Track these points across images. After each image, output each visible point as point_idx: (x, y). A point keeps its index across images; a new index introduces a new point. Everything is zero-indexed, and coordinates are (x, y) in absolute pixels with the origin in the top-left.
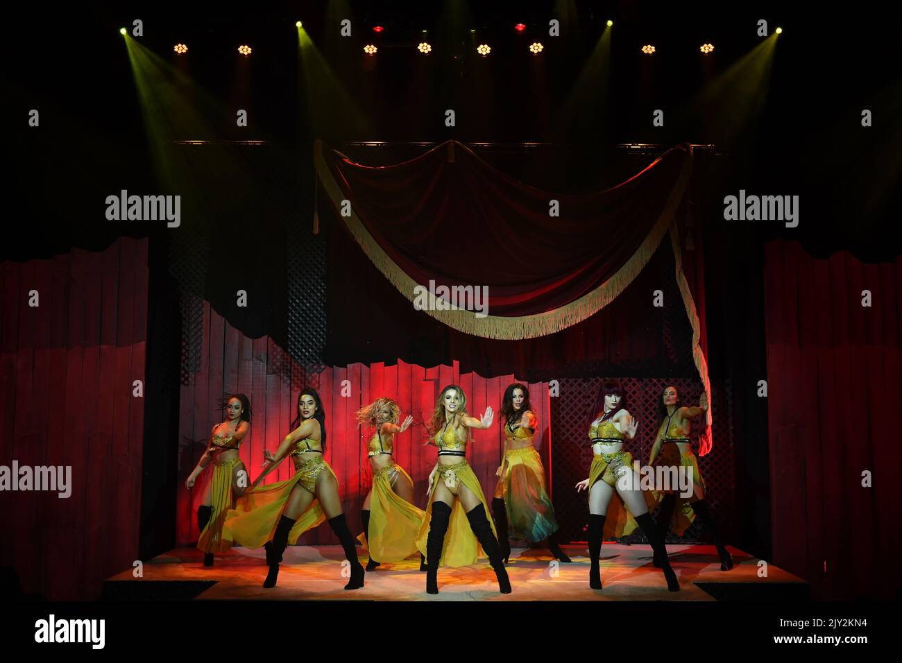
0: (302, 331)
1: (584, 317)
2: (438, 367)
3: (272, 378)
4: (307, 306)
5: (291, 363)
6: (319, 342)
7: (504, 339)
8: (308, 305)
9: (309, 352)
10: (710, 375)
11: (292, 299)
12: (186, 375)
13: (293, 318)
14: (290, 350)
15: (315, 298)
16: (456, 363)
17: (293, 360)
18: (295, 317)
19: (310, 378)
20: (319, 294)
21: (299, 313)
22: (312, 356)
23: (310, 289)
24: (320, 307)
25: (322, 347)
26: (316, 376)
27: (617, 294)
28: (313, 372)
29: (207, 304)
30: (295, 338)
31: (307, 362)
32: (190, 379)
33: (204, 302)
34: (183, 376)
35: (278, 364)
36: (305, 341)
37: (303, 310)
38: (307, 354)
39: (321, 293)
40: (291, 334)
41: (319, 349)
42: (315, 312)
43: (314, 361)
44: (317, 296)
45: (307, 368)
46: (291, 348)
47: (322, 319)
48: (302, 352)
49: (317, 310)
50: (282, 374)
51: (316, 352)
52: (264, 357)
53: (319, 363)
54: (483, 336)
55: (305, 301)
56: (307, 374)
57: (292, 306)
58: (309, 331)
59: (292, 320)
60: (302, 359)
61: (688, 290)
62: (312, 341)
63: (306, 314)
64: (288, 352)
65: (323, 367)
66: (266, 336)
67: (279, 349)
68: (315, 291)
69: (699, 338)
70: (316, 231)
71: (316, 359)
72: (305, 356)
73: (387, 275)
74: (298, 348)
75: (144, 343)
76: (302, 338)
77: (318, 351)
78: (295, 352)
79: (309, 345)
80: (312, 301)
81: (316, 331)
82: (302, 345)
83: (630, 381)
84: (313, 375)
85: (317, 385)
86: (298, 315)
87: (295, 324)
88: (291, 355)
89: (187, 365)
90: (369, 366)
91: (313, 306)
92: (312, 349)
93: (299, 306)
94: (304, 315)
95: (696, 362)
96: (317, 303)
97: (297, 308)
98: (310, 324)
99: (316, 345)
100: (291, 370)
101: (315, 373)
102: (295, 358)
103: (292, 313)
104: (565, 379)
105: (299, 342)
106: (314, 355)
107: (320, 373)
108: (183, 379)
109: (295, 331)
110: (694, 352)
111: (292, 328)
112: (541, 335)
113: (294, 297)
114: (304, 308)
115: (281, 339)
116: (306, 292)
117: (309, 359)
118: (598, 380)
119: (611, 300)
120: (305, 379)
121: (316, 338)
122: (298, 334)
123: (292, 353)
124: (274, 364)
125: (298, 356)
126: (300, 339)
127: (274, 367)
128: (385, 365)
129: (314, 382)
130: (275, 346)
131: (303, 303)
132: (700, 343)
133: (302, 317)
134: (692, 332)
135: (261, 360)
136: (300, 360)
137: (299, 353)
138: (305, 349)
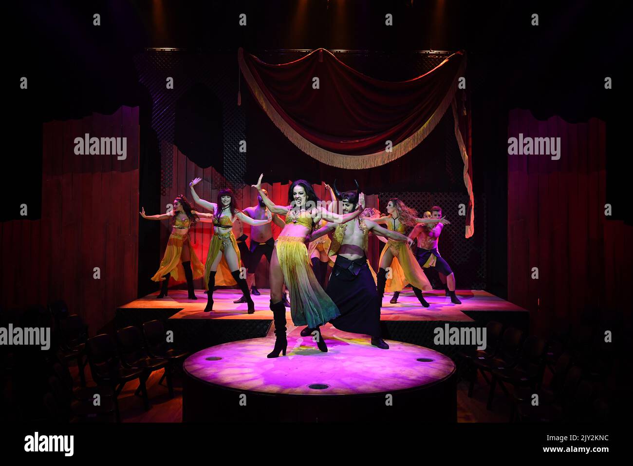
0: (232, 164)
1: (399, 156)
3: (214, 191)
4: (234, 149)
5: (226, 183)
6: (242, 170)
7: (352, 169)
9: (236, 176)
10: (474, 190)
12: (164, 190)
13: (226, 155)
14: (225, 175)
17: (227, 181)
18: (228, 155)
19: (237, 192)
21: (230, 153)
22: (238, 178)
23: (236, 138)
25: (244, 173)
27: (419, 142)
28: (239, 188)
29: (175, 148)
30: (228, 168)
31: (235, 182)
32: (166, 192)
33: (174, 146)
34: (162, 190)
35: (218, 183)
36: (234, 170)
37: (232, 151)
40: (226, 166)
41: (242, 174)
45: (235, 186)
46: (225, 174)
48: (232, 176)
51: (240, 176)
52: (210, 181)
53: (242, 183)
54: (339, 167)
55: (234, 146)
56: (235, 190)
57: (226, 149)
58: (236, 164)
59: (226, 157)
60: (232, 180)
62: (238, 170)
63: (234, 153)
64: (223, 176)
65: (244, 185)
66: (211, 167)
67: (219, 174)
68: (240, 139)
69: (467, 168)
70: (239, 104)
71: (240, 181)
72: (234, 178)
73: (282, 131)
74: (230, 174)
75: (137, 170)
76: (232, 168)
77: (242, 176)
78: (228, 176)
79: (236, 172)
80: (238, 146)
81: (240, 164)
82: (232, 172)
83: (426, 194)
84: (239, 190)
85: (241, 196)
87: (228, 159)
88: (226, 178)
89: (164, 183)
90: (272, 185)
92: (238, 174)
93: (230, 149)
95: (465, 183)
98: (236, 159)
99: (240, 172)
103: (226, 153)
104: (388, 193)
105: (230, 170)
106: (239, 177)
107: (243, 188)
108: (162, 192)
109: (228, 163)
110: (464, 177)
111: (226, 162)
112: (374, 167)
113: (227, 144)
115: (220, 169)
116: (234, 141)
117: (236, 180)
119: (416, 145)
121: (240, 168)
122: (230, 166)
124: (216, 183)
125: (230, 178)
127: (216, 185)
128: (281, 184)
129: (239, 194)
130: (216, 173)
131: (232, 147)
132: (468, 172)
133: (232, 155)
134: (463, 164)
135: (208, 181)
136: (231, 181)
137: (230, 177)
138: (234, 174)
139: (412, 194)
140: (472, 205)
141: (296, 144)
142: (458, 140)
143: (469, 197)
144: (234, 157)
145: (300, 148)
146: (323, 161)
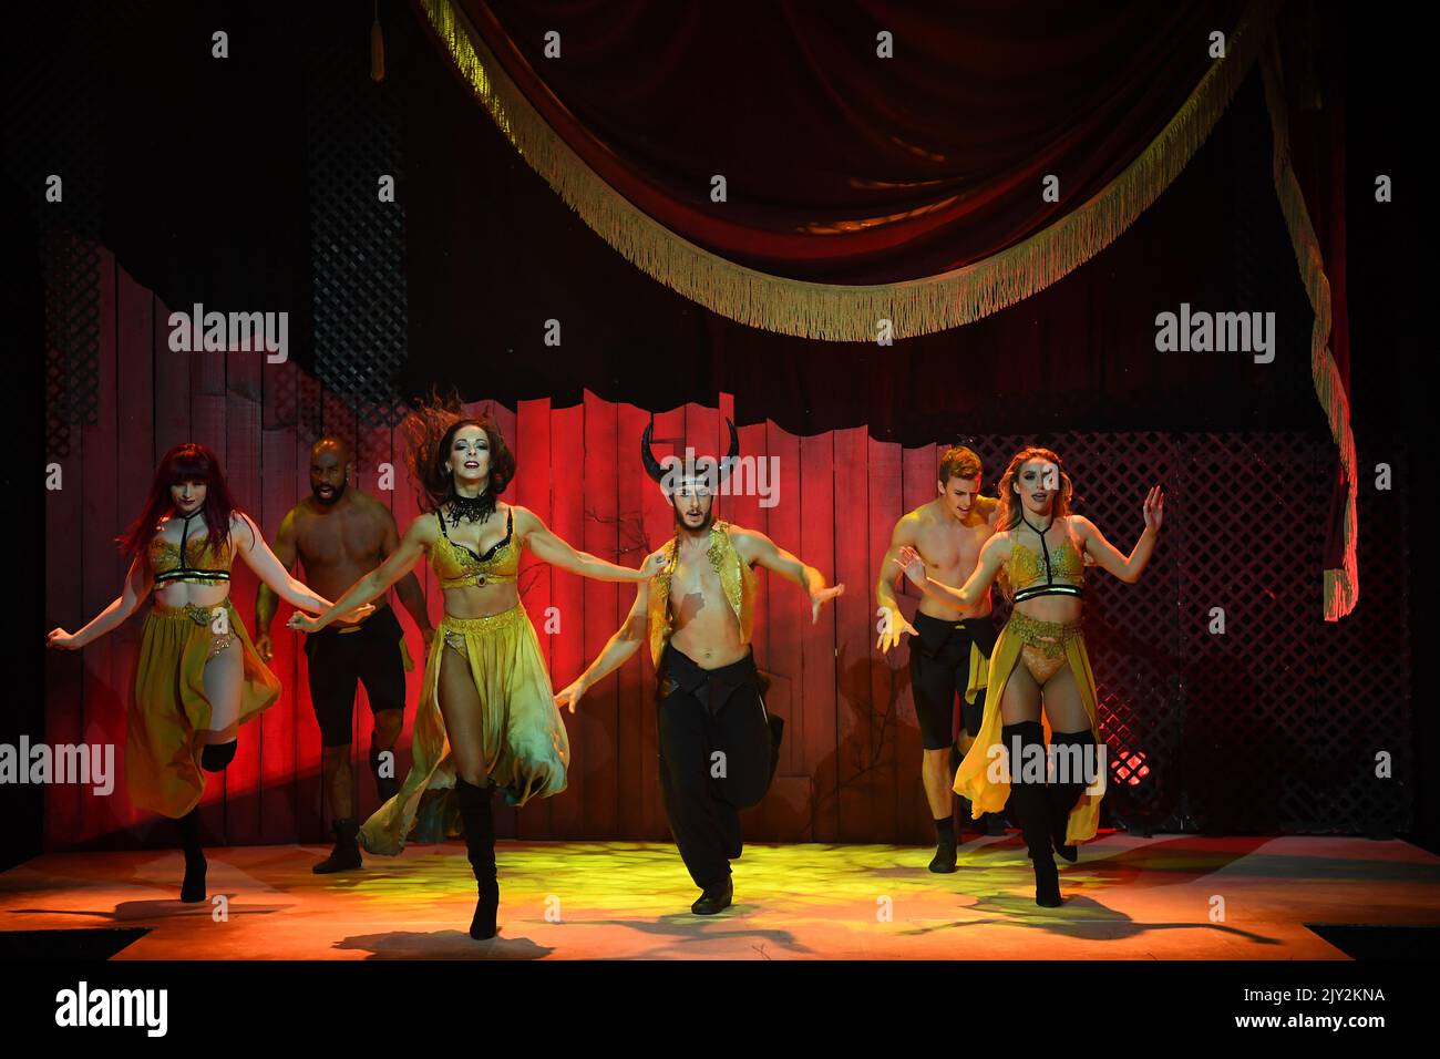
0: (349, 323)
1: (1041, 286)
2: (682, 407)
3: (275, 437)
4: (357, 262)
5: (322, 400)
6: (392, 349)
7: (844, 339)
8: (361, 257)
9: (367, 375)
11: (322, 244)
12: (63, 433)
13: (326, 290)
14: (318, 370)
15: (380, 241)
16: (726, 400)
17: (327, 395)
18: (331, 288)
19: (370, 439)
20: (388, 232)
21: (339, 279)
22: (375, 384)
23: (366, 218)
24: (392, 262)
25: (398, 362)
26: (385, 433)
27: (1124, 225)
28: (379, 423)
29: (106, 257)
30: (331, 340)
31: (363, 398)
33: (100, 250)
34: (56, 434)
35: (291, 403)
36: (357, 349)
37: (348, 270)
38: (362, 378)
39: (393, 228)
40: (322, 331)
41: (392, 366)
42: (379, 275)
43: (381, 398)
44: (383, 236)
45: (364, 413)
46: (322, 365)
47: (396, 292)
48: (349, 375)
49: (383, 271)
50: (301, 428)
51: (383, 375)
52: (254, 393)
53: (391, 401)
54: (791, 332)
55: (354, 249)
56: (364, 430)
57: (322, 261)
58: (366, 323)
59: (322, 296)
60: (350, 392)
61: (1304, 213)
62: (375, 349)
63: (357, 279)
64: (314, 376)
65: (401, 410)
67: (292, 368)
68: (378, 222)
69: (1327, 331)
70: (379, 74)
71: (384, 393)
72: (358, 383)
73: (555, 184)
74: (340, 366)
76: (349, 340)
77: (389, 372)
78: (331, 374)
79: (366, 357)
80: (371, 249)
81: (383, 323)
82: (349, 357)
83: (1153, 438)
84: (378, 430)
85: (388, 454)
86: (336, 284)
87: (331, 305)
88: (323, 382)
89: (63, 408)
90: (514, 409)
91: (375, 262)
92: (375, 367)
93: (340, 262)
94: (353, 284)
95: (1320, 392)
96: (384, 254)
97: (334, 264)
98: (367, 306)
99: (383, 358)
100: (322, 417)
101: (383, 425)
102: (332, 390)
103: (322, 279)
104: (993, 436)
105: (340, 349)
106: (380, 381)
107: (393, 424)
108: (53, 442)
109: (331, 322)
110: (1315, 367)
111: (322, 314)
112: (935, 330)
113: (326, 239)
114: (353, 265)
116: (357, 226)
117: (366, 392)
118: (1075, 439)
119: (1109, 240)
120: (358, 441)
121: (384, 340)
122: (340, 331)
123: (326, 378)
124: (280, 404)
125: (340, 384)
126: (344, 344)
127: (282, 412)
128: (554, 406)
129: (379, 447)
131: (349, 253)
132: (1331, 345)
133: (349, 288)
134: (1311, 315)
135: (247, 396)
136: (344, 395)
137: (343, 378)
138: (357, 366)
139: (1092, 439)
140: (1347, 485)
141: (614, 240)
142: (1287, 212)
143: (1335, 449)
144: (357, 296)
145: (630, 257)
146: (724, 308)
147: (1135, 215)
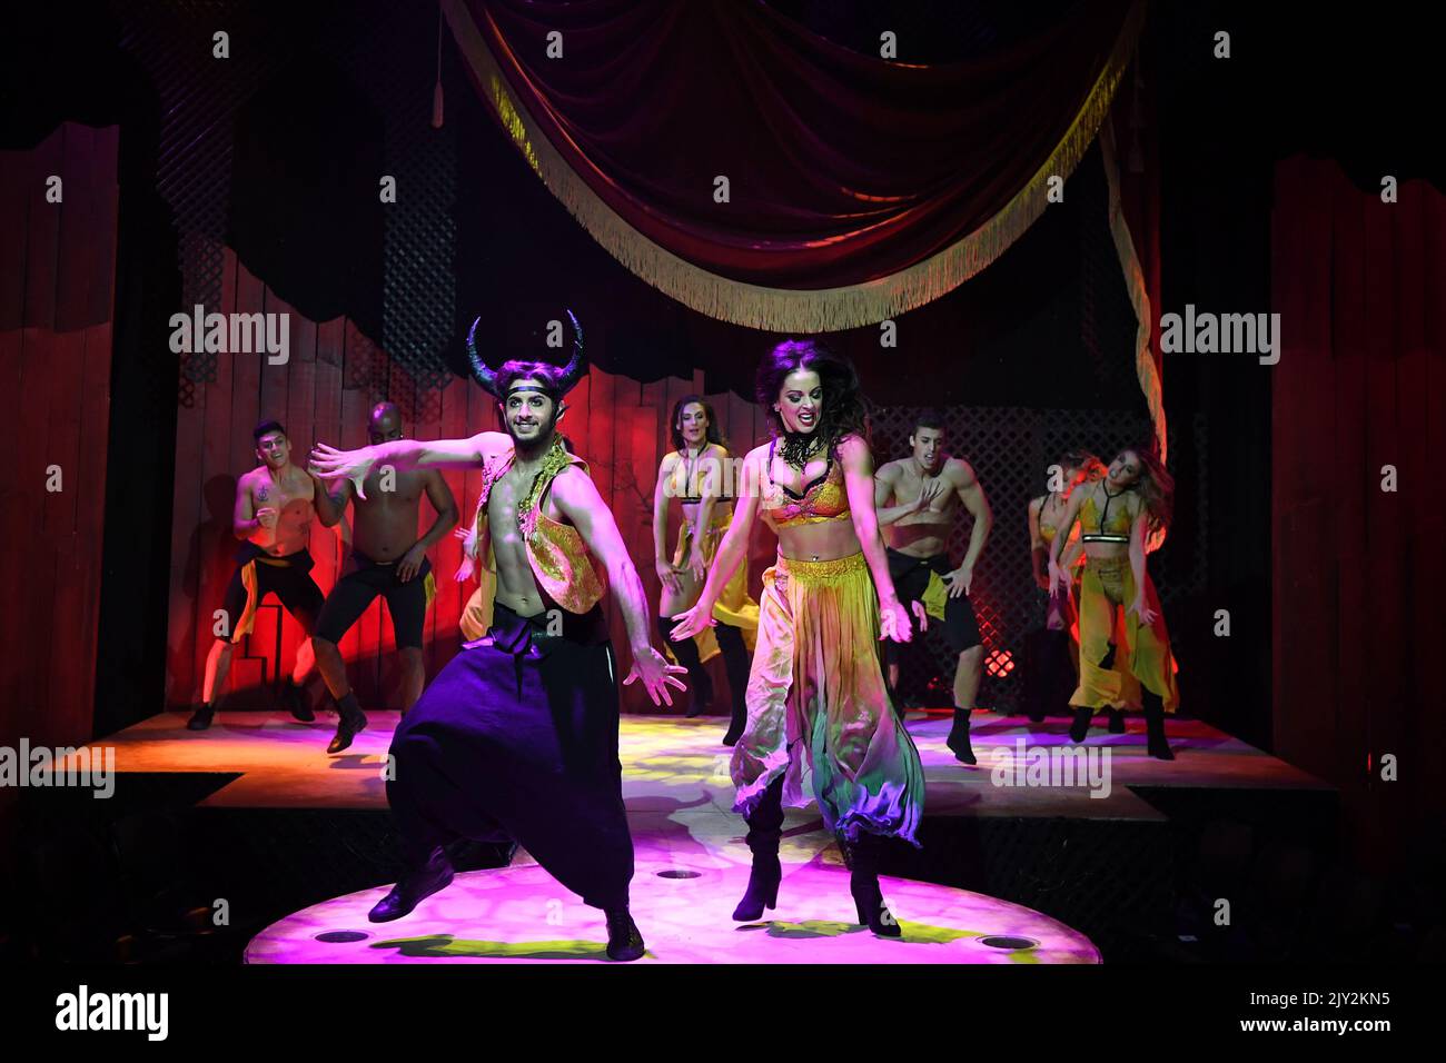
0: (410, 309)
1: (938, 294)
2: (664, 380)
3: (352, 396)
4: (419, 263)
5: (388, 368)
6: (443, 330)
7: (788, 331)
8: (422, 260)
9: (422, 349)
10: (1166, 404)
11: (393, 249)
12: (189, 389)
13: (393, 284)
14: (385, 345)
15: (436, 248)
16: (699, 374)
17: (392, 364)
18: (398, 282)
19: (423, 398)
20: (442, 241)
21: (404, 275)
22: (428, 356)
23: (426, 230)
24: (445, 264)
25: (446, 340)
26: (435, 394)
27: (999, 252)
28: (431, 386)
29: (229, 255)
30: (396, 322)
31: (419, 367)
32: (195, 396)
33: (225, 250)
34: (184, 388)
35: (364, 369)
36: (416, 329)
37: (411, 269)
38: (418, 352)
39: (446, 238)
40: (390, 315)
41: (442, 343)
42: (434, 273)
43: (432, 366)
44: (439, 244)
45: (419, 378)
46: (388, 341)
47: (447, 287)
48: (409, 349)
49: (438, 270)
50: (371, 389)
51: (435, 349)
52: (338, 358)
53: (440, 370)
54: (748, 324)
55: (416, 253)
56: (418, 391)
57: (392, 262)
58: (423, 309)
59: (390, 288)
60: (409, 361)
61: (1132, 248)
62: (429, 329)
63: (418, 276)
64: (382, 347)
65: (448, 376)
66: (343, 317)
67: (366, 343)
68: (436, 234)
69: (1148, 336)
70: (438, 122)
71: (435, 363)
72: (415, 355)
73: (571, 209)
74: (402, 342)
75: (107, 327)
76: (409, 322)
77: (439, 347)
78: (395, 348)
79: (422, 336)
80: (429, 253)
81: (436, 310)
82: (408, 335)
83: (1020, 412)
84: (431, 391)
85: (437, 411)
86: (401, 279)
87: (397, 295)
88: (389, 355)
89: (190, 369)
91: (431, 263)
92: (429, 343)
93: (405, 262)
94: (414, 279)
95: (1142, 380)
96: (439, 257)
97: (401, 264)
98: (424, 296)
99: (436, 336)
100: (388, 381)
101: (434, 388)
102: (395, 360)
103: (391, 275)
104: (901, 407)
105: (403, 329)
106: (432, 353)
107: (442, 388)
108: (182, 395)
109: (396, 308)
110: (1139, 362)
111: (390, 302)
112: (857, 325)
113: (395, 245)
114: (415, 265)
115: (373, 328)
116: (419, 236)
117: (421, 362)
118: (962, 412)
119: (988, 262)
120: (415, 400)
121: (436, 323)
122: (403, 315)
123: (391, 351)
124: (357, 370)
125: (402, 355)
126: (406, 325)
127: (356, 376)
129: (431, 404)
130: (360, 336)
131: (413, 256)
132: (1150, 346)
133: (411, 283)
134: (1136, 323)
135: (331, 362)
136: (405, 364)
137: (404, 351)
138: (415, 342)
139: (974, 412)
140: (1160, 452)
141: (614, 251)
142: (1119, 245)
143: (1152, 424)
144: (418, 289)
145: (627, 264)
146: (696, 304)
147: (1008, 243)
